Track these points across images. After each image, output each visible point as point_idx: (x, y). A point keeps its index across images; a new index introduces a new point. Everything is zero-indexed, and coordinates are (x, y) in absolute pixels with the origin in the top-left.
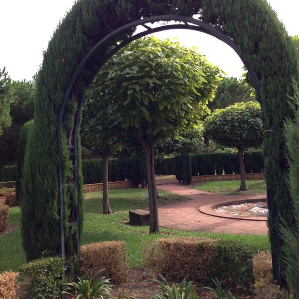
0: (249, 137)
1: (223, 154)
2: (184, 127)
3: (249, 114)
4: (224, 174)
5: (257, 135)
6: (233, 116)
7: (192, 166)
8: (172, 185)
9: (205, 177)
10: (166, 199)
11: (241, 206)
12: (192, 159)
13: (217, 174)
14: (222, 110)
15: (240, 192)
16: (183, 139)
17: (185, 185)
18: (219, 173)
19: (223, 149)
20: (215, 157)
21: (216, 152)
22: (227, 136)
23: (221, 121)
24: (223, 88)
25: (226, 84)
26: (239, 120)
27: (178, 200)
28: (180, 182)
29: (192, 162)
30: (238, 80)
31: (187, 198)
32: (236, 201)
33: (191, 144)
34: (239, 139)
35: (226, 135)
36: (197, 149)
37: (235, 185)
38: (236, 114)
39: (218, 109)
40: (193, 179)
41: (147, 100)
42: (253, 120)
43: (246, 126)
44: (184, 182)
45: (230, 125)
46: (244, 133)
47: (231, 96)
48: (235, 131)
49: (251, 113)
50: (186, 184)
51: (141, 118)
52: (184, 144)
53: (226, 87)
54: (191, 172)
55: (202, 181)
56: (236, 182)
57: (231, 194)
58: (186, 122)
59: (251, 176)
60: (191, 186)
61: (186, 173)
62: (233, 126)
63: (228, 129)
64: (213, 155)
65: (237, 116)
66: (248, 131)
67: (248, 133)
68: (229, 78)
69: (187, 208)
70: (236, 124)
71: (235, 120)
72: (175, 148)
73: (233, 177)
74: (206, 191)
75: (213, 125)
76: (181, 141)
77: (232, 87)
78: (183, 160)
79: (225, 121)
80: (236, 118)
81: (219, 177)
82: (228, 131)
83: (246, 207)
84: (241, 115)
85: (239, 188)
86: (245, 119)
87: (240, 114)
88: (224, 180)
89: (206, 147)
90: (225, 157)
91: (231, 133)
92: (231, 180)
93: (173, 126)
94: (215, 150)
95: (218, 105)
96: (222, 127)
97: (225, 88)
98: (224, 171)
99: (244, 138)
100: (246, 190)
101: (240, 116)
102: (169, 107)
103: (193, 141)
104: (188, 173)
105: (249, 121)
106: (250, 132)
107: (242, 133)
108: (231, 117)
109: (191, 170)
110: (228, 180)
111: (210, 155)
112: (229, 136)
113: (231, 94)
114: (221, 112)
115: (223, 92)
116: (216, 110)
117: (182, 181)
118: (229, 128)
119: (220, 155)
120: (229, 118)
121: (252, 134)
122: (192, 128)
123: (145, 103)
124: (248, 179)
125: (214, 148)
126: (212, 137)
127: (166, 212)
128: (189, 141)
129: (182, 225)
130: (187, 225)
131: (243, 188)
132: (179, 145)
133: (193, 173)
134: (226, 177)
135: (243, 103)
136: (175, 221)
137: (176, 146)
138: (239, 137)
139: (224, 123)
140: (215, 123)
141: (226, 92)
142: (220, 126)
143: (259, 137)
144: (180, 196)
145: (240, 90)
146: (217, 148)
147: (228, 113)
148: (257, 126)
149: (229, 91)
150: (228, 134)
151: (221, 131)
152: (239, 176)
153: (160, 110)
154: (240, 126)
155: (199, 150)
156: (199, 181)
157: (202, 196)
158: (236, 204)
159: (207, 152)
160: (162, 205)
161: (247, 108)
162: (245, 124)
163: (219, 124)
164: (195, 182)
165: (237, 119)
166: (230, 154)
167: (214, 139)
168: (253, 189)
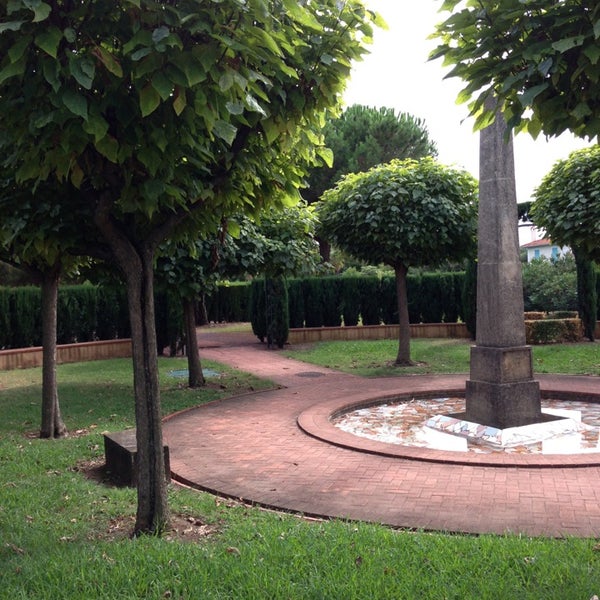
0: (422, 241)
1: (360, 280)
2: (250, 197)
3: (424, 185)
4: (360, 324)
5: (440, 238)
6: (387, 189)
7: (290, 306)
8: (243, 349)
9: (320, 330)
10: (222, 387)
11: (402, 407)
12: (290, 290)
13: (346, 324)
14: (361, 175)
15: (398, 369)
16: (265, 241)
17: (274, 349)
18: (351, 322)
19: (359, 269)
20: (341, 286)
21: (344, 274)
22: (371, 236)
23: (358, 201)
24: (364, 131)
25: (371, 122)
26: (401, 199)
27: (252, 389)
28: (262, 341)
29: (291, 296)
30: (396, 115)
31: (273, 384)
32: (389, 396)
33: (285, 254)
34: (398, 245)
35: (369, 234)
36: (301, 266)
37: (384, 351)
38: (395, 185)
39: (353, 174)
40: (291, 335)
41: (91, 73)
42: (433, 200)
43: (416, 215)
44: (270, 342)
45: (379, 210)
46: (412, 231)
47: (380, 150)
48: (391, 225)
49: (428, 185)
50: (276, 347)
51: (82, 150)
52: (269, 254)
53: (371, 127)
54: (288, 320)
55: (313, 341)
56: (388, 343)
57: (378, 375)
58: (258, 182)
59: (418, 331)
60: (287, 352)
61: (275, 322)
62: (387, 213)
63: (374, 220)
64: (337, 282)
65: (396, 190)
66: (421, 226)
67: (420, 231)
68: (378, 110)
69: (269, 417)
70: (394, 209)
71: (390, 199)
72: (245, 263)
73: (382, 332)
74: (319, 365)
75: (339, 211)
76: (260, 245)
77: (383, 128)
78: (268, 292)
79: (367, 201)
80: (394, 194)
81: (351, 332)
82: (375, 225)
83: (414, 411)
84: (406, 189)
85: (395, 358)
86: (415, 197)
87: (404, 185)
88: (360, 338)
89: (322, 262)
90: (366, 286)
91: (382, 231)
92: (377, 339)
93: (215, 191)
94: (342, 271)
95: (351, 166)
96: (360, 215)
97: (368, 131)
98: (360, 319)
99: (411, 243)
100: (411, 365)
101: (402, 191)
102: (179, 107)
103: (289, 247)
104: (279, 321)
105: (424, 202)
106: (424, 230)
107: (406, 232)
108: (380, 191)
109: (288, 314)
110: (370, 338)
111: (331, 281)
112: (375, 238)
113: (382, 146)
114: (358, 181)
115: (364, 140)
116: (347, 176)
117: (266, 340)
118: (378, 218)
119: (352, 281)
120: (377, 195)
121: (428, 234)
122: (279, 205)
123: (80, 80)
124: (414, 336)
125: (342, 266)
126: (336, 238)
127: (216, 427)
128: (280, 246)
129: (246, 479)
130: (262, 477)
131: (403, 360)
132: (255, 257)
133: (291, 321)
134: (367, 332)
135: (410, 160)
136: (230, 462)
137: (247, 258)
138: (399, 239)
139: (366, 206)
140: (345, 206)
141: (370, 139)
142: (356, 211)
143: (443, 243)
144: (257, 378)
145: (401, 137)
146: (347, 266)
147: (376, 182)
148: (440, 215)
149: (376, 137)
150: (373, 232)
151: (358, 224)
152: (394, 330)
153: (145, 114)
154: (402, 215)
155: (305, 269)
156: (305, 340)
157: (309, 379)
158: (389, 404)
159: (323, 273)
160: (210, 405)
161: (418, 173)
162: (413, 210)
163: (354, 207)
164: (297, 342)
165: (397, 198)
166: (376, 279)
167: (341, 243)
168: (425, 363)
